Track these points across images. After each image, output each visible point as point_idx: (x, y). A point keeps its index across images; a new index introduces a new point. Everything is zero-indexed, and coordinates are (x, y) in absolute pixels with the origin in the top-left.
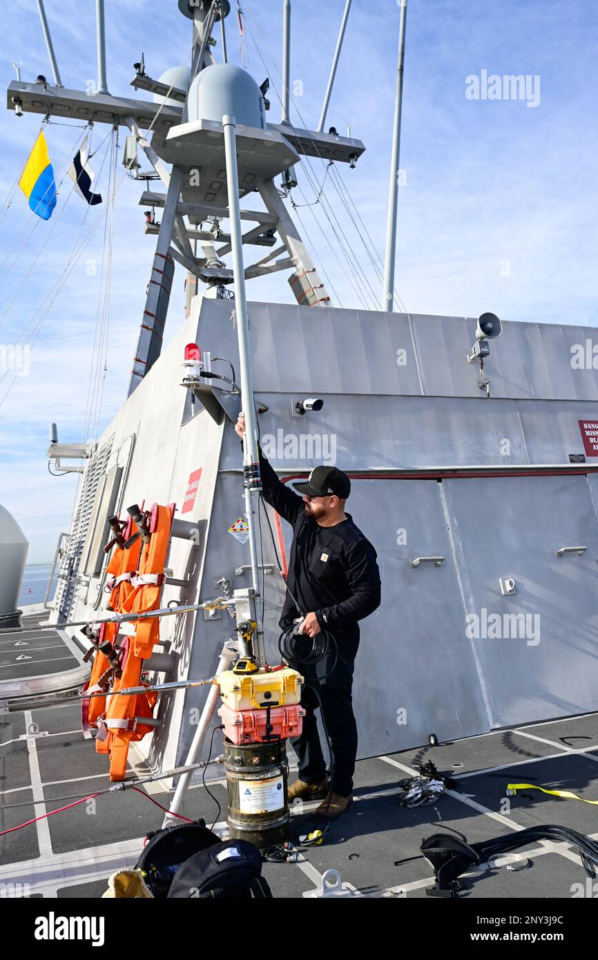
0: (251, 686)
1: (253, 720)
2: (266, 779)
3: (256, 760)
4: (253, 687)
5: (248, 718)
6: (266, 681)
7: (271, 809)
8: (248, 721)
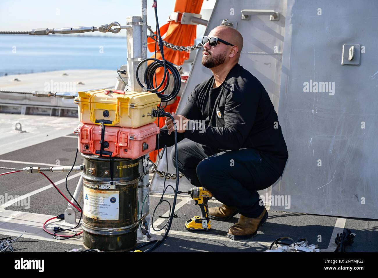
0: (89, 101)
1: (89, 133)
2: (99, 189)
3: (92, 169)
4: (91, 103)
5: (85, 130)
6: (106, 100)
7: (102, 218)
8: (85, 133)
